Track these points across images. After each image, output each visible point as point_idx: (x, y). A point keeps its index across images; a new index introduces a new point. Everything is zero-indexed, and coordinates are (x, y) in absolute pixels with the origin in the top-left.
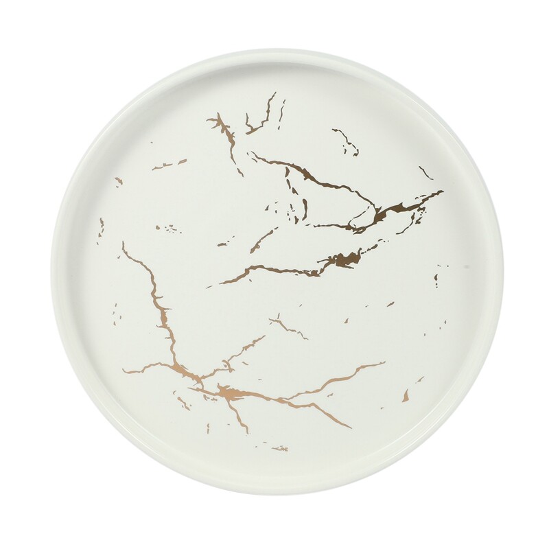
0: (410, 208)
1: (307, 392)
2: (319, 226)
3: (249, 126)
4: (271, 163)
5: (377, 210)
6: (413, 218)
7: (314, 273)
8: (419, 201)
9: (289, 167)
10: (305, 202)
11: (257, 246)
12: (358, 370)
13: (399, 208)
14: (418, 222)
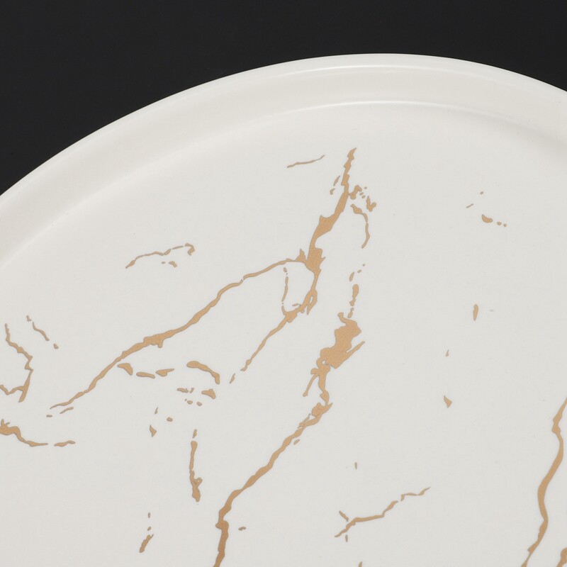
0: (340, 208)
1: (532, 549)
2: (248, 362)
3: (13, 391)
4: (93, 386)
5: (301, 258)
6: (357, 211)
7: (318, 412)
8: (340, 190)
9: (123, 361)
10: (193, 365)
11: (196, 483)
12: (556, 430)
13: (325, 225)
14: (371, 206)
